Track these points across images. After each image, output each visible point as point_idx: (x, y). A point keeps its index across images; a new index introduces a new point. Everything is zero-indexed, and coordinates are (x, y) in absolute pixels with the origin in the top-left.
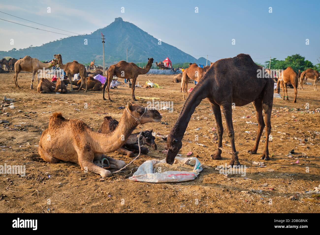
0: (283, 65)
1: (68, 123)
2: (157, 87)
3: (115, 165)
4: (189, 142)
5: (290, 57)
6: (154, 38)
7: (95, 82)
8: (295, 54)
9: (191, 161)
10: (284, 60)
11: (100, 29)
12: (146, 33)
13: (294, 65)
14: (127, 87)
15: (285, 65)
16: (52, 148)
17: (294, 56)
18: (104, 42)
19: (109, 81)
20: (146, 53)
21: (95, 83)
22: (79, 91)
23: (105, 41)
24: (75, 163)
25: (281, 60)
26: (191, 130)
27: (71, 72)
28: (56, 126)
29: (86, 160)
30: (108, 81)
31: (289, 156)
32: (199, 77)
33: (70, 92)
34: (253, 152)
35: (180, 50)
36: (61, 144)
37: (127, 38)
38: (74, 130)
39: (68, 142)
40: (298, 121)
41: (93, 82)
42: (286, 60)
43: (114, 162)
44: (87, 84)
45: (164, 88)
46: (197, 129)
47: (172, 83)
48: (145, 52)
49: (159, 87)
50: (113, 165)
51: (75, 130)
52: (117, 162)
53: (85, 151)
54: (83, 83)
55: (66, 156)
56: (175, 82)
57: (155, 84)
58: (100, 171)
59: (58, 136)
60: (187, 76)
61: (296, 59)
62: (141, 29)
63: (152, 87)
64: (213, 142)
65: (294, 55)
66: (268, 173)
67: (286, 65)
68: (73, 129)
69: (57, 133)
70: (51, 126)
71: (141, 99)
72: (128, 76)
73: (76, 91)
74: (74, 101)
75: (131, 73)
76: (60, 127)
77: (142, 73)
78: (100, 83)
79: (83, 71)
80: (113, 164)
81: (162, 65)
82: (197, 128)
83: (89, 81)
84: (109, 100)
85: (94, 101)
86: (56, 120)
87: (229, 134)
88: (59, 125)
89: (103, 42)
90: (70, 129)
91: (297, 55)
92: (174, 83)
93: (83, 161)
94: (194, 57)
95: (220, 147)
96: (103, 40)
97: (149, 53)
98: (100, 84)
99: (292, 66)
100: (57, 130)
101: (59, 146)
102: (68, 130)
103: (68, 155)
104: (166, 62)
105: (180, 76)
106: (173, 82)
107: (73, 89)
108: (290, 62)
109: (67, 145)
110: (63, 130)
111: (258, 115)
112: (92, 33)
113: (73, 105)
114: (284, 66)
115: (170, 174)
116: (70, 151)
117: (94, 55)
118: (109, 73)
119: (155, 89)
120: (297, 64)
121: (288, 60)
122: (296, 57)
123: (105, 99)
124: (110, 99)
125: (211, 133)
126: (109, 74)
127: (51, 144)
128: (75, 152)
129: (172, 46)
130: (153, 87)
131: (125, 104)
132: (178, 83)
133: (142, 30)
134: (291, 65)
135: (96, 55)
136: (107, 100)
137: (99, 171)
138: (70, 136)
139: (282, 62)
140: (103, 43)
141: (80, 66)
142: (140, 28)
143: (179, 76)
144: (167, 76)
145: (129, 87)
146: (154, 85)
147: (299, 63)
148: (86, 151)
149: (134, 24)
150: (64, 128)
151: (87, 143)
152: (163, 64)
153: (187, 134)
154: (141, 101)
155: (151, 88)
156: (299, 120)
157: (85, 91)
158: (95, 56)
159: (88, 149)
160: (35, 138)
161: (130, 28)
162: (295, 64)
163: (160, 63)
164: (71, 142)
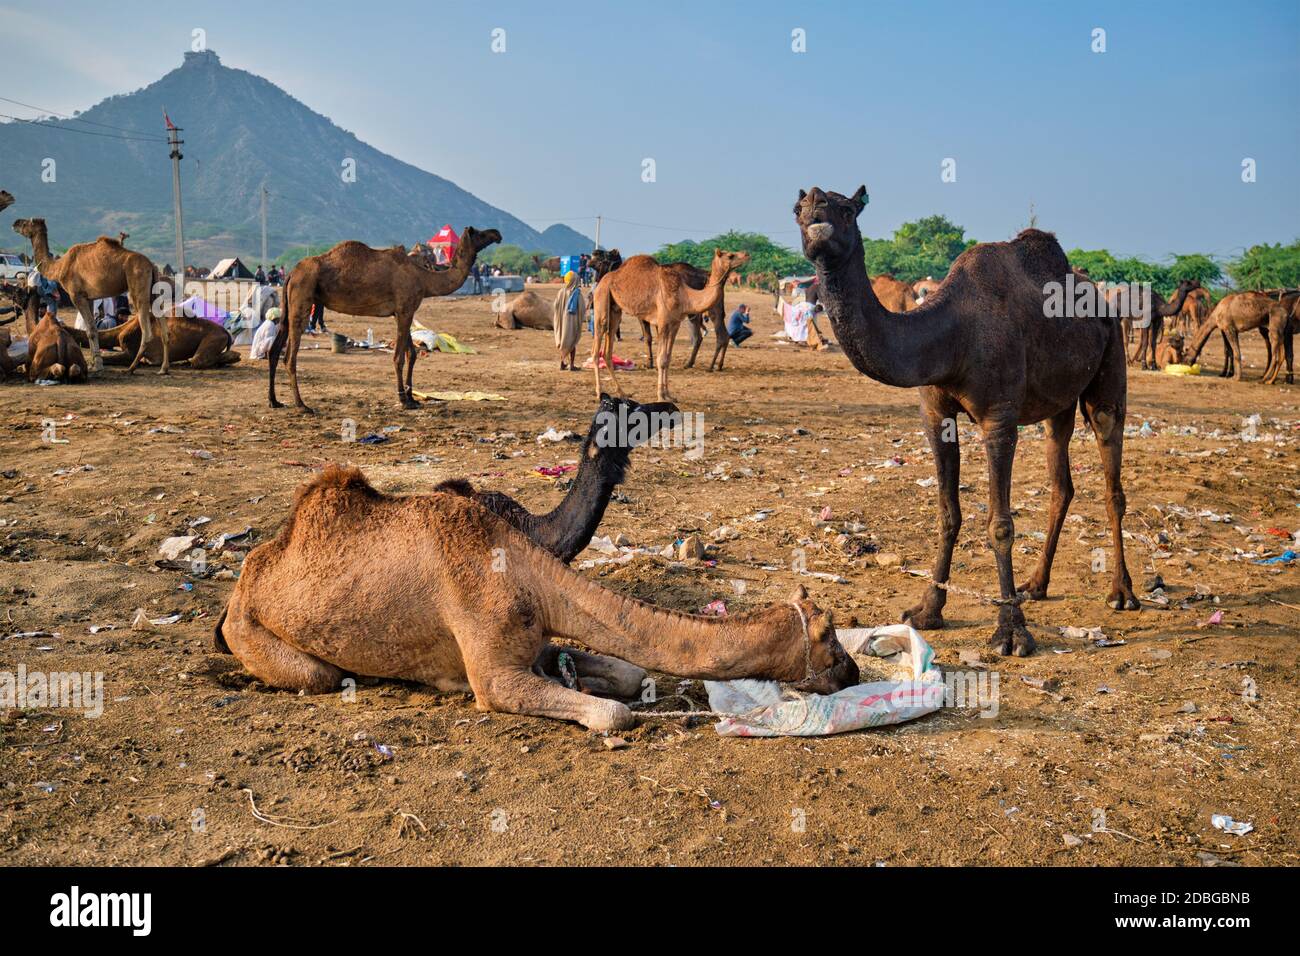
0: (888, 259)
1: (402, 511)
2: (450, 346)
3: (603, 677)
4: (764, 568)
5: (913, 228)
6: (357, 141)
7: (201, 329)
8: (928, 216)
9: (880, 639)
10: (890, 240)
11: (115, 97)
12: (326, 122)
13: (927, 259)
14: (328, 352)
15: (894, 259)
16: (327, 621)
17: (925, 225)
18: (181, 157)
19: (293, 326)
20: (326, 203)
21: (204, 335)
22: (133, 369)
23: (181, 152)
24: (424, 684)
25: (877, 239)
26: (735, 520)
27: (87, 288)
28: (341, 526)
29: (511, 663)
30: (290, 328)
31: (1156, 600)
32: (666, 307)
33: (97, 379)
34: (1035, 591)
35: (470, 194)
36: (376, 600)
37: (241, 142)
38: (442, 542)
39: (411, 592)
40: (1085, 469)
41: (193, 328)
42: (899, 239)
43: (598, 668)
44: (167, 339)
45: (479, 353)
46: (760, 516)
47: (496, 332)
48: (320, 199)
49: (458, 348)
50: (593, 679)
51: (451, 540)
52: (610, 666)
53: (511, 625)
54: (150, 334)
55: (394, 652)
56: (505, 325)
57: (440, 335)
58: (580, 705)
59: (357, 568)
60: (612, 303)
61: (933, 236)
62: (300, 104)
63: (430, 348)
64: (852, 564)
65: (927, 221)
66: (1158, 664)
67: (898, 256)
68: (437, 537)
69: (350, 555)
70: (316, 525)
71: (428, 399)
72: (378, 304)
73: (119, 370)
74: (149, 418)
75: (391, 293)
76: (363, 528)
77: (435, 292)
78: (224, 335)
79: (146, 282)
80: (595, 675)
81: (425, 257)
82: (754, 511)
83: (175, 327)
84: (299, 406)
85: (234, 412)
86: (343, 498)
87: (999, 527)
88: (359, 520)
89: (172, 157)
90: (423, 534)
91: (938, 221)
92: (504, 333)
93: (499, 671)
94: (527, 223)
95: (943, 581)
96: (173, 147)
97: (336, 204)
98: (223, 340)
99: (921, 262)
100: (348, 542)
101: (365, 612)
102: (408, 541)
103: (405, 648)
104: (442, 244)
105: (525, 302)
106: (499, 326)
107: (104, 364)
108: (911, 247)
109: (409, 604)
110: (379, 543)
111: (1056, 455)
112: (82, 112)
113: (161, 432)
114: (891, 262)
115: (866, 696)
116: (420, 630)
117: (94, 210)
118: (293, 292)
119: (442, 356)
120: (937, 253)
121: (903, 237)
122: (935, 229)
123: (276, 404)
124: (300, 402)
125: (828, 529)
126: (294, 295)
127: (322, 603)
128: (445, 636)
129: (437, 176)
130: (435, 349)
131: (376, 424)
132: (518, 331)
133: (307, 108)
134: (917, 258)
135: (101, 209)
136: (288, 407)
137: (576, 708)
138: (422, 565)
139: (885, 246)
140: (176, 158)
141: (130, 259)
142: (299, 100)
143: (522, 303)
144: (452, 301)
145: (333, 350)
146: (439, 339)
147: (947, 249)
148: (515, 625)
149: (271, 81)
150: (387, 531)
151: (519, 593)
152: (429, 253)
153: (732, 537)
154: (436, 411)
155: (428, 351)
156: (1089, 468)
157: (161, 371)
158: (100, 216)
159: (524, 619)
160: (126, 586)
161: (255, 97)
162: (929, 253)
163: (419, 248)
164: (425, 590)
